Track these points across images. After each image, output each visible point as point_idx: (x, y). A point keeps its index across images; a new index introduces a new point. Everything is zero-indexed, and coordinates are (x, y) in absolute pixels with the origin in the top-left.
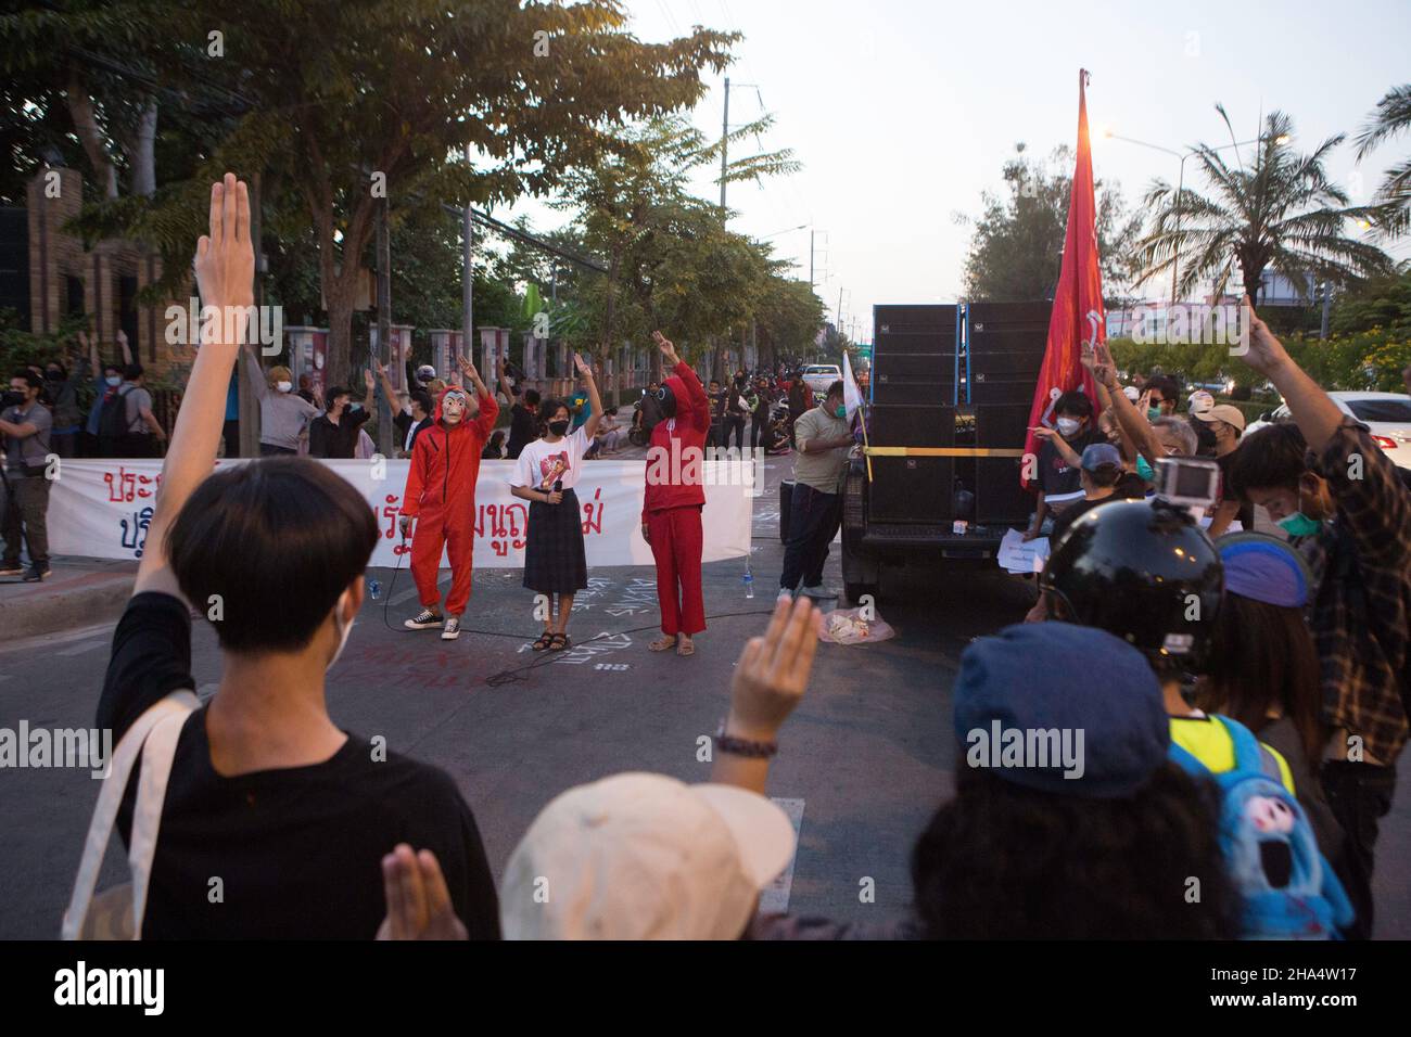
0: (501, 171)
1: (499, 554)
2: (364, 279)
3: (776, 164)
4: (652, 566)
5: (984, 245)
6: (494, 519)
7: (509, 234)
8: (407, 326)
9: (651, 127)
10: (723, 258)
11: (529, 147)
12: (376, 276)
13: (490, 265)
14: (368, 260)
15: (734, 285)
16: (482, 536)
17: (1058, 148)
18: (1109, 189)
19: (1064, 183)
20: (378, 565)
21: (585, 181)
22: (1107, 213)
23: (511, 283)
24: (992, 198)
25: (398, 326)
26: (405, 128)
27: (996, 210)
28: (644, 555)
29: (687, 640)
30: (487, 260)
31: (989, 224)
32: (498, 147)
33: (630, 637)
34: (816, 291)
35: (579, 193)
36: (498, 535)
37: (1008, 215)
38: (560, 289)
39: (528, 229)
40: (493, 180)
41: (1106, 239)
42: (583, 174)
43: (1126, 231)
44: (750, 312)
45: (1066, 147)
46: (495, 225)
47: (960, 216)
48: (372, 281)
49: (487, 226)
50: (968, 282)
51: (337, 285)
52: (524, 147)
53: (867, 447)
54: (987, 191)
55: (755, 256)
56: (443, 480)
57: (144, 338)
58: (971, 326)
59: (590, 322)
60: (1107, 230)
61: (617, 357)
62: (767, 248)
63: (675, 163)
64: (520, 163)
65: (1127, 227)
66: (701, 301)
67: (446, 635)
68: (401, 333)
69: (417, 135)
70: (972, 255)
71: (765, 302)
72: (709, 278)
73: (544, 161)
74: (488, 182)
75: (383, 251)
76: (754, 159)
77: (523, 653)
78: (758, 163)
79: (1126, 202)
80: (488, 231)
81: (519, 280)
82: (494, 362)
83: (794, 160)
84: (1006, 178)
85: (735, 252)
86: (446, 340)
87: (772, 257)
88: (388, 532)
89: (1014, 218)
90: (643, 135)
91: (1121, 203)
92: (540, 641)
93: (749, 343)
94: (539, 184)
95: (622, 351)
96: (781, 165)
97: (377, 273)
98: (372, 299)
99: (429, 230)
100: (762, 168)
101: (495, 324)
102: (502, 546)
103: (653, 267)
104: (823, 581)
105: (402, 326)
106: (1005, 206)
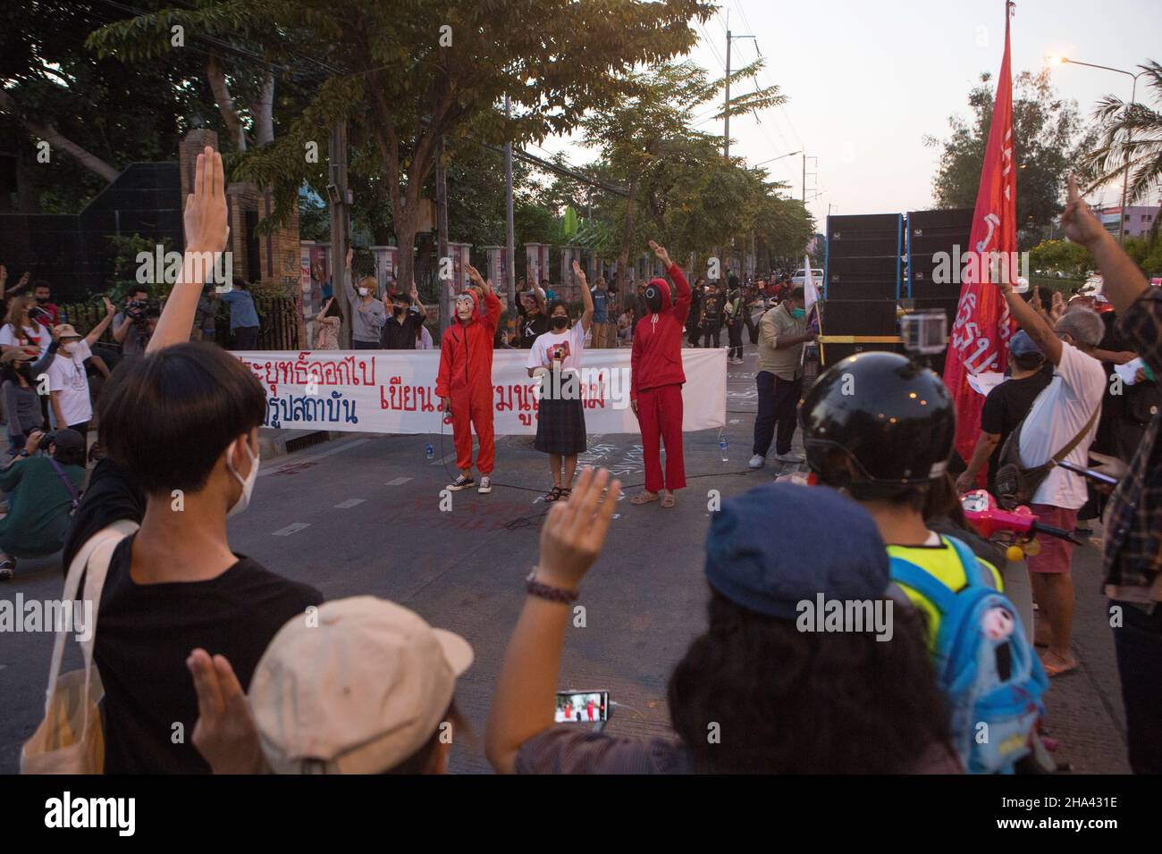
0: (529, 116)
1: (524, 424)
2: (425, 206)
3: (764, 99)
4: (638, 435)
5: (952, 164)
6: (520, 396)
7: (547, 168)
8: (466, 244)
9: (660, 75)
10: (723, 182)
11: (551, 95)
12: (436, 204)
13: (534, 193)
14: (430, 193)
15: (733, 204)
16: (511, 409)
17: (1021, 75)
18: (1067, 108)
19: (1025, 106)
20: (432, 432)
21: (607, 122)
22: (1065, 130)
23: (555, 207)
24: (959, 122)
25: (459, 244)
26: (453, 86)
27: (964, 132)
28: (632, 426)
29: (670, 495)
30: (531, 190)
31: (956, 144)
32: (529, 97)
33: (624, 492)
34: (807, 207)
35: (602, 132)
36: (523, 409)
37: (972, 136)
38: (595, 212)
39: (564, 164)
40: (523, 124)
41: (1064, 154)
42: (606, 117)
43: (1082, 145)
44: (746, 226)
45: (1028, 74)
46: (537, 162)
47: (930, 139)
48: (432, 208)
49: (531, 163)
50: (938, 196)
51: (403, 212)
52: (547, 96)
53: (820, 336)
54: (954, 116)
55: (750, 180)
56: (464, 366)
57: (264, 258)
58: (912, 232)
59: (614, 237)
60: (1064, 145)
61: (637, 265)
62: (762, 173)
63: (681, 103)
64: (544, 108)
65: (1083, 142)
66: (705, 219)
67: (482, 490)
68: (462, 249)
69: (462, 90)
70: (942, 173)
71: (761, 217)
72: (712, 199)
73: (564, 107)
74: (519, 126)
75: (441, 185)
76: (745, 97)
77: (538, 503)
78: (750, 100)
79: (1083, 120)
80: (532, 166)
81: (562, 204)
82: (537, 271)
83: (780, 95)
84: (972, 104)
85: (733, 177)
86: (498, 254)
87: (767, 180)
88: (439, 406)
89: (977, 139)
90: (654, 81)
91: (1078, 121)
92: (551, 494)
93: (750, 253)
94: (562, 124)
95: (642, 261)
96: (769, 100)
97: (436, 202)
98: (433, 222)
99: (484, 167)
100: (753, 104)
101: (538, 242)
102: (527, 417)
103: (666, 191)
104: (792, 448)
105: (463, 244)
106: (971, 129)
